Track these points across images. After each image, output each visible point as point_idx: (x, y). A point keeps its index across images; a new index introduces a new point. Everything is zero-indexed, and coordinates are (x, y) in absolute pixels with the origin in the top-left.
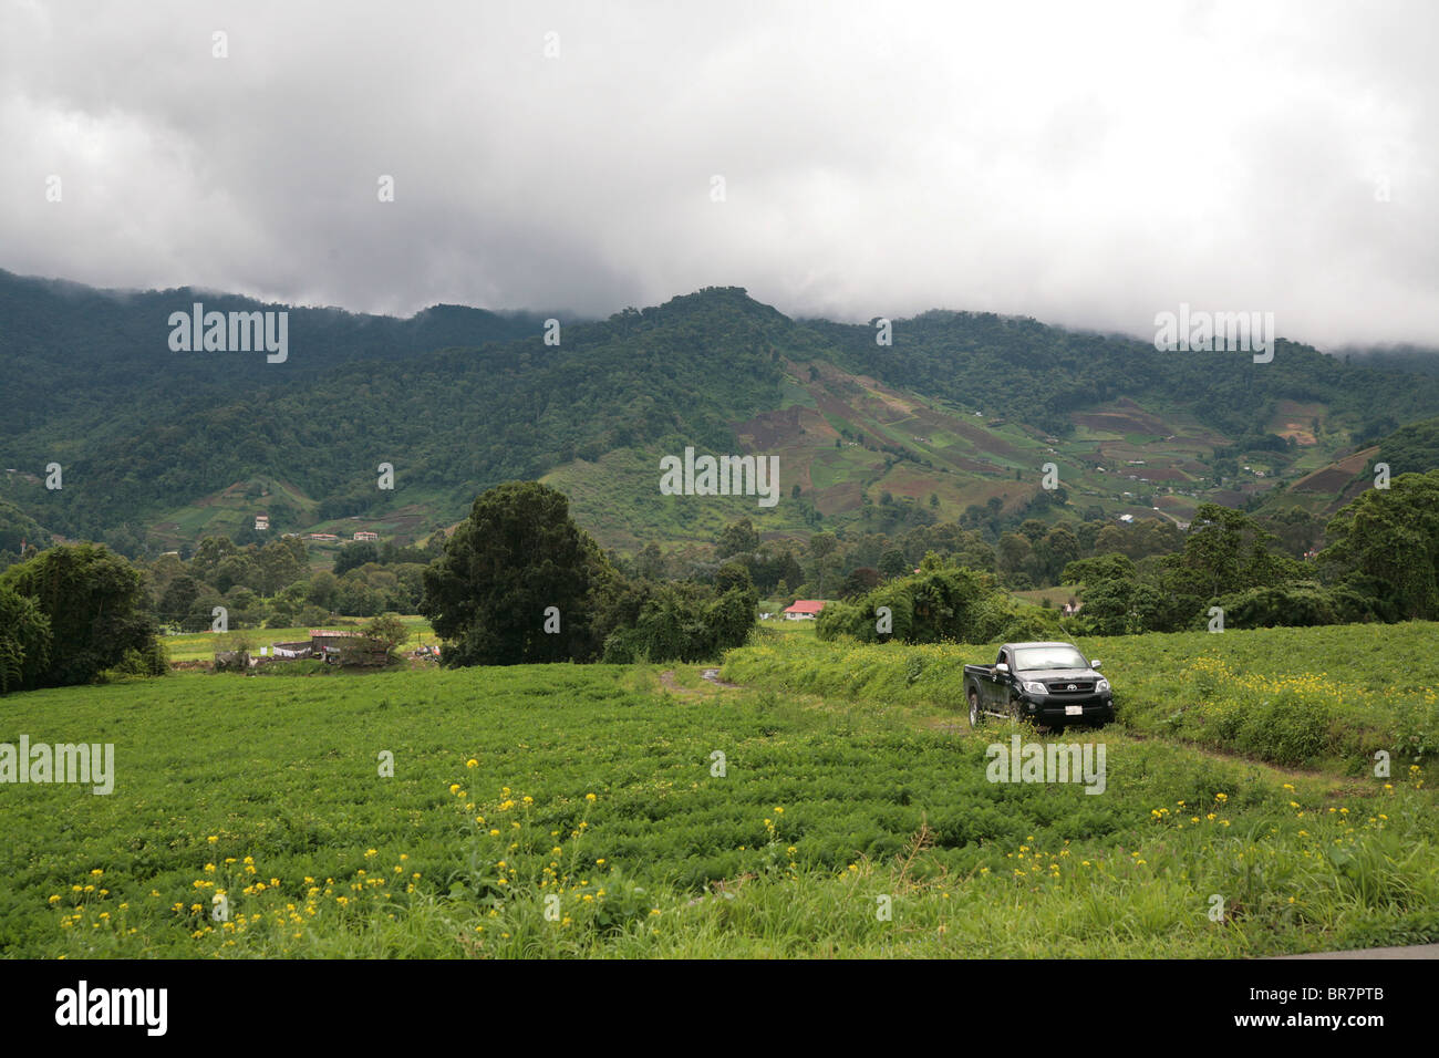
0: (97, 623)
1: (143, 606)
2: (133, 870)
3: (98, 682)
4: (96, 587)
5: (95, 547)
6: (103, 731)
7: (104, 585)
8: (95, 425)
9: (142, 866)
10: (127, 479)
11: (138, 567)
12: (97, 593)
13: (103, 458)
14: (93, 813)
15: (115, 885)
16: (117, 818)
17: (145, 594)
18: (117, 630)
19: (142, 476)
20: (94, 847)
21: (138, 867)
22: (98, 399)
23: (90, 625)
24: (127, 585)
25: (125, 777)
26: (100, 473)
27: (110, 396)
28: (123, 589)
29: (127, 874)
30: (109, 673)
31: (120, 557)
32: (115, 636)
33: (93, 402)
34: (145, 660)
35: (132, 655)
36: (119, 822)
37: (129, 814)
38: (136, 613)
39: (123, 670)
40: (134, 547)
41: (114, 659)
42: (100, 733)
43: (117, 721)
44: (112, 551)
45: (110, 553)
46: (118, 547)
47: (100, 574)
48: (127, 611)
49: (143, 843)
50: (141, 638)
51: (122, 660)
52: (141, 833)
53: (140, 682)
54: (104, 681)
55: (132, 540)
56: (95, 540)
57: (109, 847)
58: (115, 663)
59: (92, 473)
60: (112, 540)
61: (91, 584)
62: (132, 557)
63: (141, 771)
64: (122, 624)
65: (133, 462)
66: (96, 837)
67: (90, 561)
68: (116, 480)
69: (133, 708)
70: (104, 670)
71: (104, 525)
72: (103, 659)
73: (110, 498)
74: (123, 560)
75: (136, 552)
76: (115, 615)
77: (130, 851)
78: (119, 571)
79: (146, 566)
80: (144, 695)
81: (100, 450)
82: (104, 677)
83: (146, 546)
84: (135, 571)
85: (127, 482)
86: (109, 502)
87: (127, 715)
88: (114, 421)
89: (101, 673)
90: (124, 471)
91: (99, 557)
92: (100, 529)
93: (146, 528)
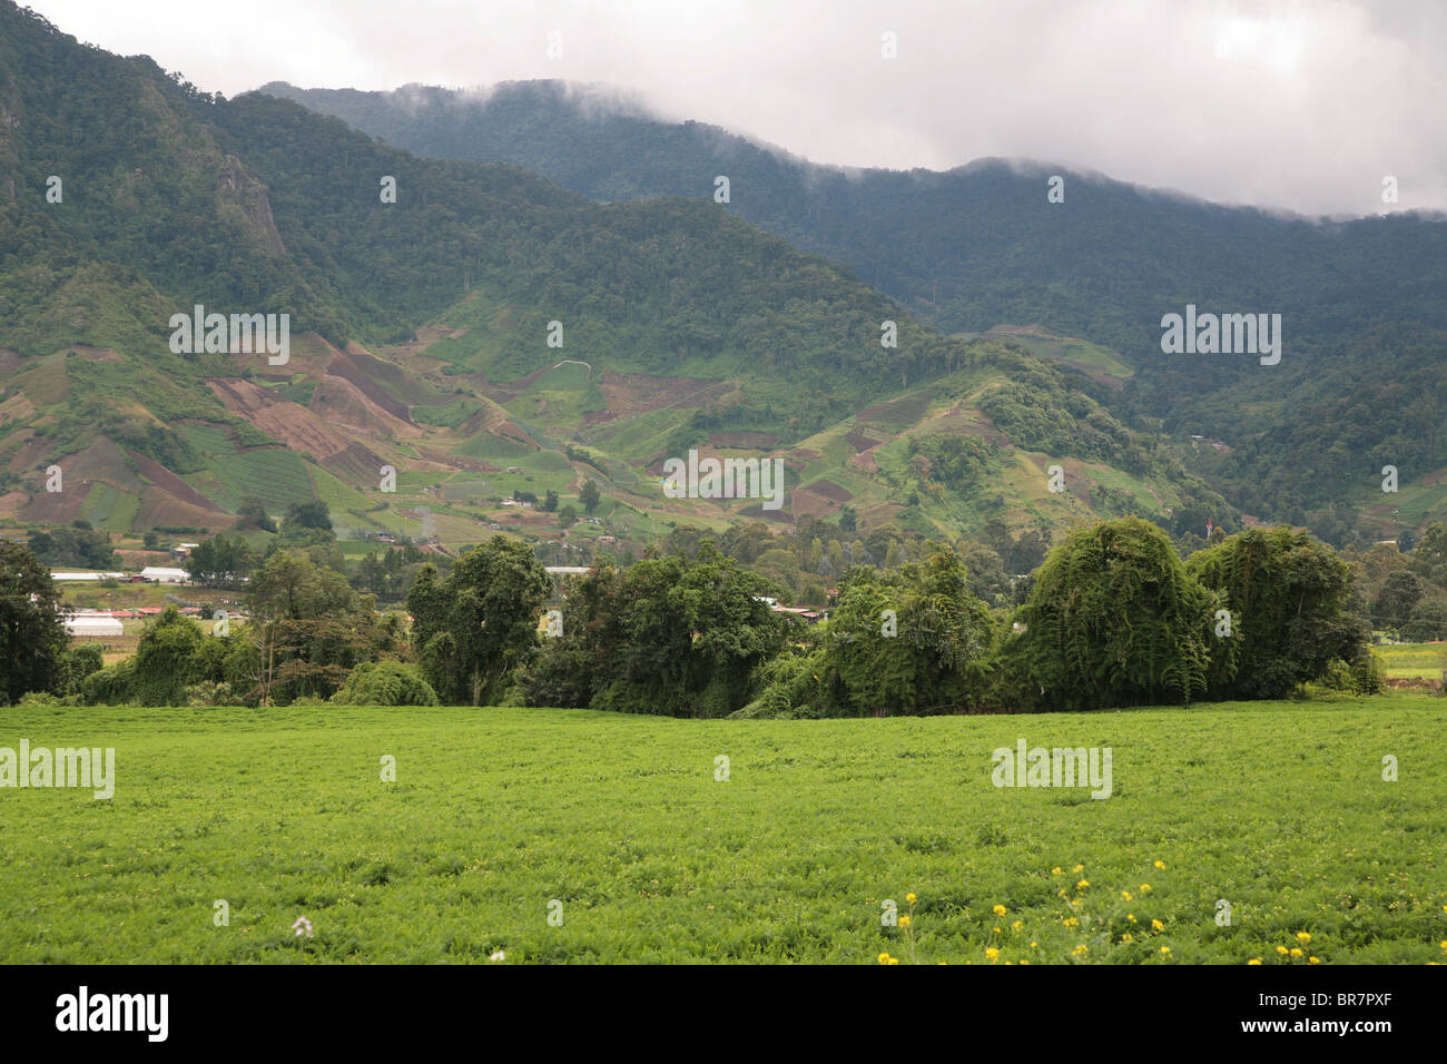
0: (1295, 625)
1: (1352, 606)
2: (1343, 934)
3: (1296, 697)
4: (1296, 580)
5: (1295, 532)
6: (1303, 757)
7: (1304, 579)
8: (1298, 382)
9: (1354, 929)
10: (1334, 449)
11: (1346, 557)
12: (1296, 588)
13: (1305, 423)
14: (1292, 858)
15: (1321, 949)
16: (1323, 867)
17: (1354, 591)
18: (1320, 635)
19: (1354, 446)
20: (1294, 900)
21: (1349, 931)
22: (1303, 351)
23: (1288, 627)
24: (1332, 579)
25: (1331, 817)
26: (1302, 441)
27: (1316, 346)
28: (1327, 585)
29: (1335, 938)
30: (1309, 687)
31: (1324, 545)
32: (1317, 642)
33: (1297, 354)
34: (1353, 674)
35: (1339, 666)
36: (1327, 871)
37: (1337, 863)
38: (1343, 614)
39: (1327, 685)
40: (1342, 532)
41: (1316, 670)
42: (1299, 760)
43: (1321, 747)
44: (1315, 537)
45: (1313, 540)
46: (1323, 532)
47: (1300, 565)
48: (1332, 612)
49: (1355, 901)
50: (1349, 646)
51: (1326, 672)
52: (1353, 888)
53: (1347, 701)
54: (1302, 697)
55: (1340, 525)
56: (1295, 523)
57: (1313, 901)
58: (1317, 675)
59: (1292, 441)
60: (1315, 523)
61: (1289, 577)
62: (1339, 545)
63: (1350, 810)
64: (1326, 627)
65: (1342, 428)
66: (1296, 888)
67: (1288, 549)
68: (1321, 450)
69: (1339, 733)
70: (1304, 682)
71: (1305, 505)
72: (1302, 670)
73: (1312, 472)
74: (1327, 549)
75: (1344, 539)
76: (1319, 616)
77: (1339, 909)
78: (1323, 563)
79: (1355, 558)
80: (1354, 717)
81: (1301, 413)
82: (1304, 692)
83: (1356, 533)
84: (1342, 562)
85: (1335, 454)
86: (1312, 477)
87: (1332, 740)
88: (1319, 378)
89: (1299, 686)
90: (1331, 438)
91: (1299, 544)
92: (1301, 510)
93: (1357, 510)
